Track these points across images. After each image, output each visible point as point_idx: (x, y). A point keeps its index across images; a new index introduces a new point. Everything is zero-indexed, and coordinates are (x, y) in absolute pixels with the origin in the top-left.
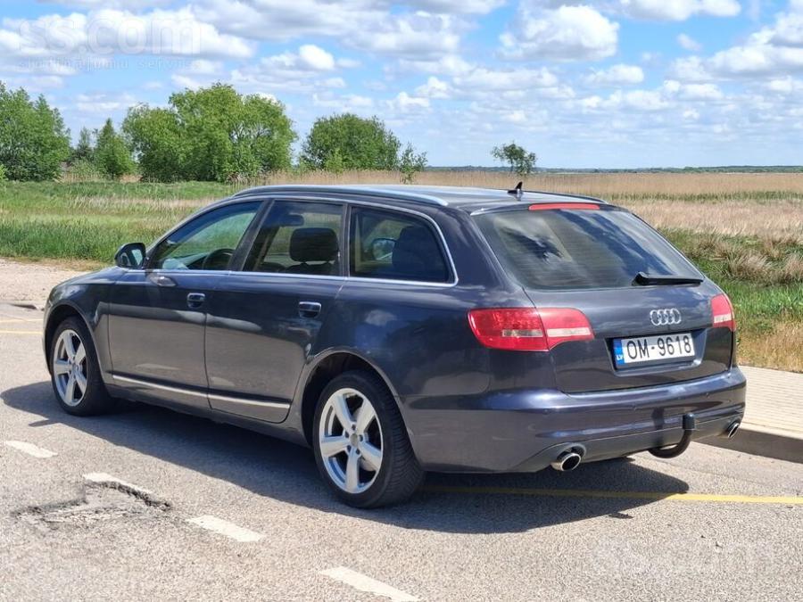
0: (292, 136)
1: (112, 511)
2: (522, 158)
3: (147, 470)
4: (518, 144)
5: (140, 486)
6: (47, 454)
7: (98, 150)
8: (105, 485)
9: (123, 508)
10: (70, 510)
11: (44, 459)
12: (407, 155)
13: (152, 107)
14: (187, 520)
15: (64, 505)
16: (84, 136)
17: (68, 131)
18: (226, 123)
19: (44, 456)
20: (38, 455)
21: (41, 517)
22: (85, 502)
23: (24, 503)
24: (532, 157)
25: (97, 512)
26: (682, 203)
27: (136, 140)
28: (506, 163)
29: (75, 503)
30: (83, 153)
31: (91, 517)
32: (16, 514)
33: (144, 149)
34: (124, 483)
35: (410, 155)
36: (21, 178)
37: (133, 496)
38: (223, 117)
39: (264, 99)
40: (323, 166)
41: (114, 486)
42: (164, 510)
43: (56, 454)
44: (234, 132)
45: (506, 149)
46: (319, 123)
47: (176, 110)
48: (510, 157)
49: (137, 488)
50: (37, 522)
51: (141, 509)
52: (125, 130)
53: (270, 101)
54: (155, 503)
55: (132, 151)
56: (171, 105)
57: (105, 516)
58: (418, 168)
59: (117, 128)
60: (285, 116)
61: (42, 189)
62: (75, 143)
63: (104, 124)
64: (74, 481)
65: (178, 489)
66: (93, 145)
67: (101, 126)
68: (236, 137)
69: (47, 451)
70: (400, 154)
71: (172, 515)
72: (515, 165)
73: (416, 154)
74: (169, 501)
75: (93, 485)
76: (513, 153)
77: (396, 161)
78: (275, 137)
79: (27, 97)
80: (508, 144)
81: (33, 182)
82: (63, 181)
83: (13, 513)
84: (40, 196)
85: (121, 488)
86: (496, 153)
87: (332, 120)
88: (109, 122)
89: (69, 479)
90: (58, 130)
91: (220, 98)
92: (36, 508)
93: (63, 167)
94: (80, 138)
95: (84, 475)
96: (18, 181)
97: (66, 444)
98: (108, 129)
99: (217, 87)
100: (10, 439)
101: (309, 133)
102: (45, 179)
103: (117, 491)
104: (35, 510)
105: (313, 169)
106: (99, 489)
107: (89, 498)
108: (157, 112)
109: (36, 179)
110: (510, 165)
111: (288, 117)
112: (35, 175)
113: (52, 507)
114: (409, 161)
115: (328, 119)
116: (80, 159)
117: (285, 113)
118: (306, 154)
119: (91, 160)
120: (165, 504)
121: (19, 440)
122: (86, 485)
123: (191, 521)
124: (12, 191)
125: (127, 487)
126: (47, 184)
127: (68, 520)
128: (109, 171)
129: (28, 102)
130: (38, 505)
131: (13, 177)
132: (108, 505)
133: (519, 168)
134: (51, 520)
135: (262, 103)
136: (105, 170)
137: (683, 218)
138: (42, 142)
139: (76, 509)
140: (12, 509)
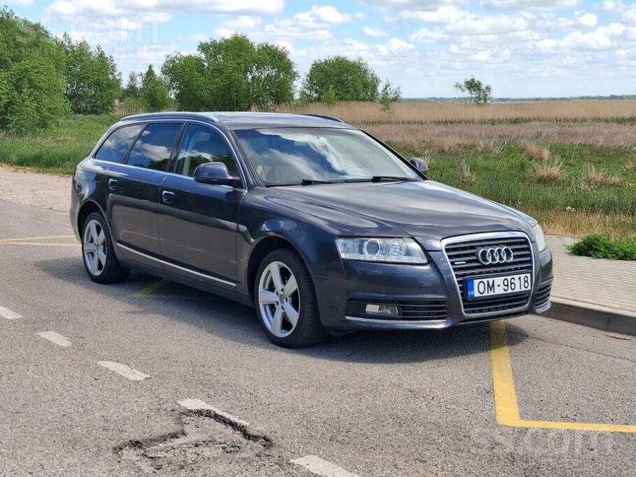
0: (294, 76)
1: (211, 444)
2: (479, 89)
3: (238, 395)
4: (477, 79)
5: (235, 415)
6: (139, 376)
7: (142, 90)
8: (200, 413)
9: (222, 441)
10: (170, 444)
11: (138, 382)
12: (386, 88)
13: (185, 54)
14: (292, 461)
15: (164, 439)
16: (132, 78)
17: (120, 74)
18: (242, 66)
19: (138, 379)
20: (132, 378)
21: (142, 451)
22: (184, 434)
23: (124, 435)
24: (488, 88)
25: (196, 445)
26: (615, 124)
27: (172, 81)
28: (467, 94)
29: (174, 436)
30: (132, 91)
31: (190, 451)
32: (118, 449)
33: (179, 88)
34: (219, 412)
35: (388, 89)
36: (85, 112)
37: (230, 427)
38: (240, 61)
39: (272, 46)
40: (319, 99)
41: (209, 414)
42: (265, 446)
43: (149, 376)
44: (249, 73)
45: (467, 83)
46: (315, 64)
47: (203, 56)
48: (469, 88)
49: (233, 419)
50: (139, 458)
51: (240, 442)
52: (164, 73)
53: (277, 48)
54: (254, 437)
55: (169, 89)
56: (200, 52)
57: (205, 449)
58: (395, 100)
59: (157, 72)
60: (289, 60)
61: (100, 120)
62: (125, 84)
63: (147, 69)
64: (169, 409)
65: (273, 420)
66: (139, 85)
67: (145, 70)
68: (250, 77)
69: (139, 373)
70: (380, 89)
71: (274, 452)
72: (473, 96)
73: (393, 87)
74: (268, 435)
75: (189, 413)
76: (472, 85)
77: (377, 94)
78: (281, 76)
79: (88, 48)
80: (469, 79)
81: (93, 115)
82: (117, 114)
83: (115, 449)
84: (99, 126)
85: (217, 417)
86: (458, 86)
87: (326, 62)
88: (150, 67)
89: (164, 406)
90: (112, 74)
91: (238, 46)
92: (137, 442)
93: (117, 102)
94: (129, 80)
95: (179, 402)
96: (82, 115)
97: (156, 365)
98: (150, 73)
99: (236, 38)
100: (102, 359)
101: (308, 72)
102: (103, 113)
103: (212, 420)
104: (136, 444)
105: (311, 102)
106: (195, 418)
107: (187, 429)
108: (189, 59)
109: (96, 113)
110: (470, 95)
111: (292, 60)
112: (95, 109)
113: (153, 441)
114: (387, 94)
115: (323, 61)
116: (129, 96)
117: (289, 57)
118: (305, 90)
119: (137, 97)
120: (265, 438)
121: (111, 360)
122: (182, 413)
123: (296, 461)
124: (77, 123)
125: (222, 417)
126: (104, 116)
127: (169, 455)
128: (152, 105)
129: (88, 51)
130: (138, 439)
131: (78, 111)
132: (206, 437)
133: (477, 98)
134: (153, 456)
135: (270, 49)
136: (148, 105)
137: (620, 137)
138: (100, 83)
139: (177, 442)
140: (113, 444)
